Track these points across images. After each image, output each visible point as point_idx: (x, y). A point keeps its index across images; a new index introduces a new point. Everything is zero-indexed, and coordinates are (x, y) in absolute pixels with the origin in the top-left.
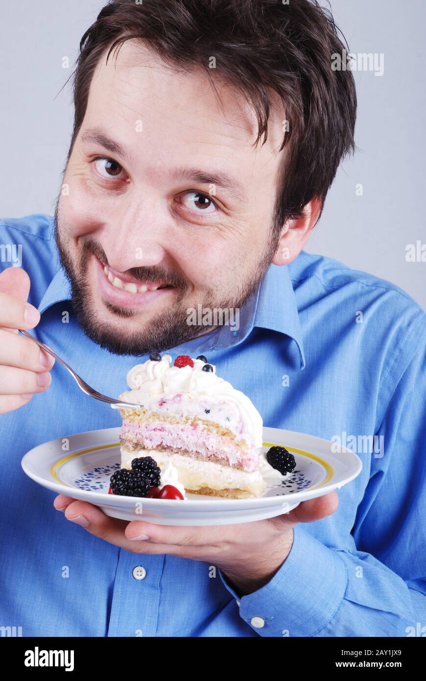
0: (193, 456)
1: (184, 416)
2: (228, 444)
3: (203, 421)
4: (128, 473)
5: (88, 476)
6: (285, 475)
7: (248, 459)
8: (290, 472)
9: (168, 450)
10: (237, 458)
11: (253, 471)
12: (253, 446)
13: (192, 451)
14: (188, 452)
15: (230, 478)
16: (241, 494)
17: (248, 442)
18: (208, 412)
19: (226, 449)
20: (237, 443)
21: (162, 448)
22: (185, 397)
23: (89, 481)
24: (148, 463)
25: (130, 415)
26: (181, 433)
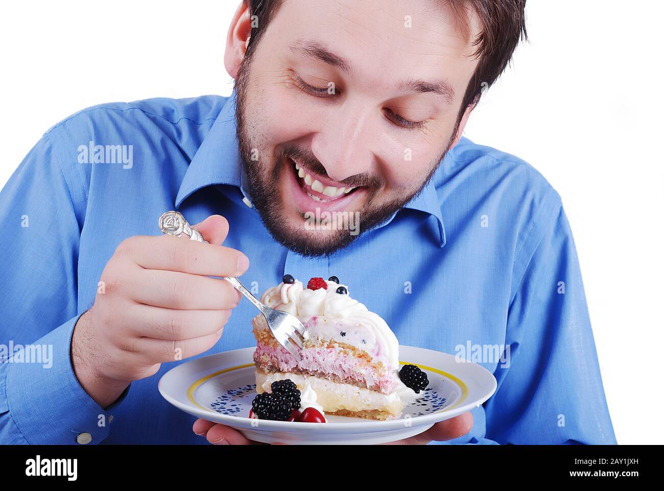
0: (329, 378)
1: (320, 339)
2: (365, 366)
3: (339, 344)
4: (270, 397)
5: (222, 398)
6: (419, 393)
7: (385, 381)
8: (423, 390)
9: (304, 373)
10: (374, 380)
11: (390, 393)
12: (389, 368)
13: (329, 373)
14: (324, 374)
15: (368, 400)
16: (379, 414)
17: (385, 364)
18: (343, 334)
19: (363, 371)
20: (374, 365)
21: (298, 371)
22: (320, 320)
23: (225, 404)
24: (288, 386)
25: (264, 338)
26: (317, 356)
